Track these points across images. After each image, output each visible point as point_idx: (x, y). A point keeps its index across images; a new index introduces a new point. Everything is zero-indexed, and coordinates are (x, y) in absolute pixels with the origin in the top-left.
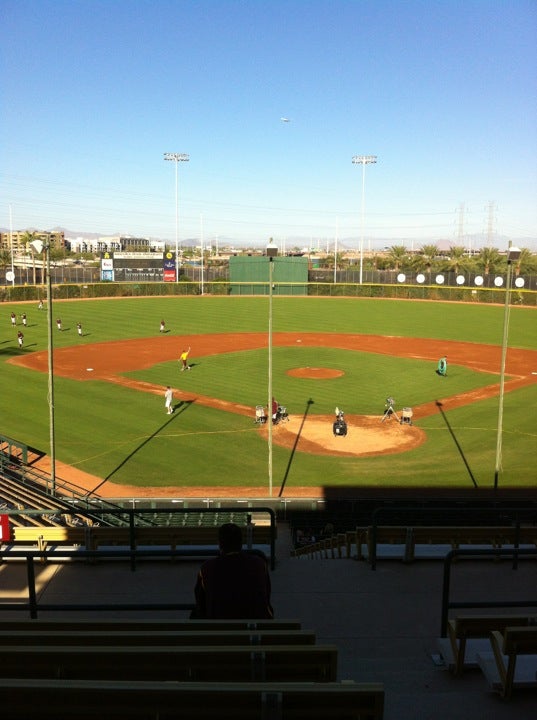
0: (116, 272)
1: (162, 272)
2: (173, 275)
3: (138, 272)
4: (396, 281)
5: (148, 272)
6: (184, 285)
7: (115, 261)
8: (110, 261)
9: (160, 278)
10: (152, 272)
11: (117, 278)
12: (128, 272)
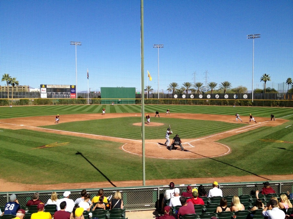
0: (48, 94)
1: (70, 94)
2: (75, 96)
3: (58, 94)
4: (173, 98)
5: (63, 94)
6: (80, 100)
7: (47, 89)
8: (45, 89)
9: (69, 97)
10: (65, 94)
11: (48, 97)
12: (53, 94)
